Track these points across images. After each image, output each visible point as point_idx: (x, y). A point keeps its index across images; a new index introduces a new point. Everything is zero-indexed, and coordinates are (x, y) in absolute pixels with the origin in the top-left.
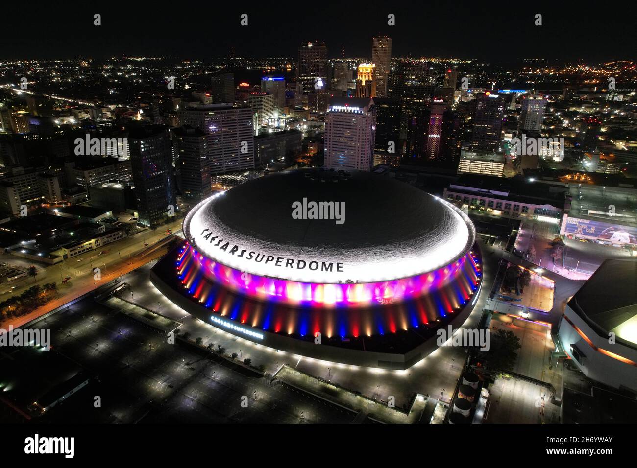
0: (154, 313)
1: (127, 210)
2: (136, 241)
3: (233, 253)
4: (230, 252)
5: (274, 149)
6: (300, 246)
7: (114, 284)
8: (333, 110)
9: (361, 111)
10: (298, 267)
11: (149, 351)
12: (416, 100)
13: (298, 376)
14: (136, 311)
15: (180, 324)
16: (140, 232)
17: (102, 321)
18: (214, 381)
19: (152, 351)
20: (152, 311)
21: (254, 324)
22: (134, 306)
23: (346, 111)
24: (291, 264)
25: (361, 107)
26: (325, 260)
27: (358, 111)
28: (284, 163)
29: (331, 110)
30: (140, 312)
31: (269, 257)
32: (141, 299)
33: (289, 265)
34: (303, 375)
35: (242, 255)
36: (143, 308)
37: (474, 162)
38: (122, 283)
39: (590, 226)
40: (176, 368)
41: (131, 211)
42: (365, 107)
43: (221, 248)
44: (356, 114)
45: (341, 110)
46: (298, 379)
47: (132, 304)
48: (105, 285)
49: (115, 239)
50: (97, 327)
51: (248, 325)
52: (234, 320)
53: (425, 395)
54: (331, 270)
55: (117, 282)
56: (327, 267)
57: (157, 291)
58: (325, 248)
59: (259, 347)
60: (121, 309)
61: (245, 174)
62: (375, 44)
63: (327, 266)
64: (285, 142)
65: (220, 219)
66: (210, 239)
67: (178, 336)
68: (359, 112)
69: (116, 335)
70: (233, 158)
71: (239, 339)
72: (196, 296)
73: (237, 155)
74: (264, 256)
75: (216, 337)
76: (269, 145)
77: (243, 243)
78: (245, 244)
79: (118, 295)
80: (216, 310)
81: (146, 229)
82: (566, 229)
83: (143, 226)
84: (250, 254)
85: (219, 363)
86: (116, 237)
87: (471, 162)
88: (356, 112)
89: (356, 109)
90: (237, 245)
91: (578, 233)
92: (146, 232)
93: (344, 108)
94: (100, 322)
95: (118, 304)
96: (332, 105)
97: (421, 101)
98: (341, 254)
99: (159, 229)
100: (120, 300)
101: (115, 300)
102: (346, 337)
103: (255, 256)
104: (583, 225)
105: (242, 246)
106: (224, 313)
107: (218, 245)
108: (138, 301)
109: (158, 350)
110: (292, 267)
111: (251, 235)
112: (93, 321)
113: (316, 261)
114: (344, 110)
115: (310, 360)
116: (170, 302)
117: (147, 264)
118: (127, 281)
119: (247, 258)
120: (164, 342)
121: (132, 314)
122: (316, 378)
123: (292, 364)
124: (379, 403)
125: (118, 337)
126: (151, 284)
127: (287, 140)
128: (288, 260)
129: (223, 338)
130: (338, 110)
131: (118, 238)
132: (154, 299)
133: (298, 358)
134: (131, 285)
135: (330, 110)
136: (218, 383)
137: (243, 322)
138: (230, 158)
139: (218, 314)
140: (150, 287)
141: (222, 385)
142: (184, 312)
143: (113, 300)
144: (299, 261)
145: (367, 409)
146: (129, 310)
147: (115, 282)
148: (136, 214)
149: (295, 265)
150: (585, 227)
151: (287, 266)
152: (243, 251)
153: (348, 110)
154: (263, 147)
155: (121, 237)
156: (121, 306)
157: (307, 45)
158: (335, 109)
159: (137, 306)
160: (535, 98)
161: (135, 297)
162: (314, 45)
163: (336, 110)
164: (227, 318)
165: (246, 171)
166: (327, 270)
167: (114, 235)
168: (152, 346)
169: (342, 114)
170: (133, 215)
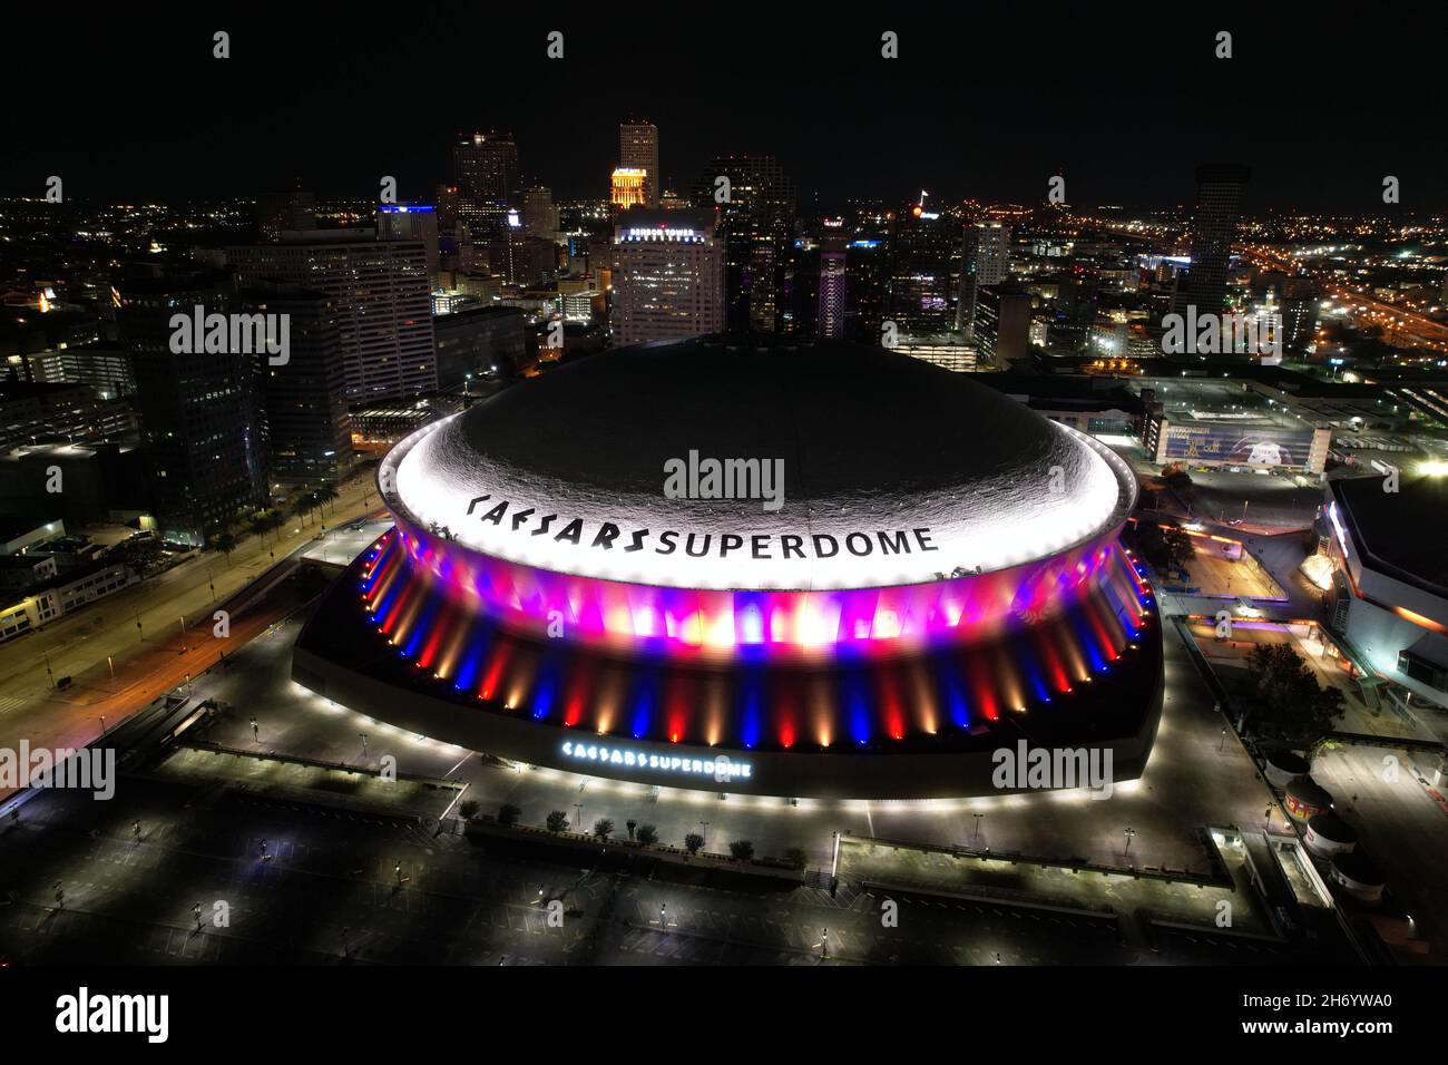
0: (351, 770)
1: (111, 512)
2: (177, 591)
3: (608, 545)
4: (596, 542)
5: (465, 351)
6: (801, 499)
7: (162, 712)
8: (630, 239)
9: (699, 238)
10: (820, 554)
11: (397, 890)
12: (758, 236)
13: (886, 859)
14: (280, 777)
15: (458, 786)
16: (177, 564)
17: (172, 833)
18: (667, 934)
19: (407, 887)
20: (342, 767)
21: (713, 738)
22: (267, 764)
23: (662, 239)
24: (796, 548)
25: (698, 228)
26: (883, 528)
27: (691, 238)
28: (497, 381)
29: (626, 239)
30: (296, 776)
31: (725, 538)
32: (285, 737)
33: (792, 551)
34: (902, 851)
35: (638, 545)
36: (306, 763)
37: (917, 349)
38: (194, 704)
39: (1210, 439)
40: (519, 923)
41: (128, 516)
42: (707, 228)
43: (559, 537)
44: (687, 244)
45: (650, 237)
46: (892, 865)
47: (262, 757)
48: (135, 721)
49: (101, 591)
50: (158, 857)
51: (694, 743)
52: (644, 738)
53: (1226, 828)
54: (908, 550)
55: (174, 703)
56: (895, 543)
57: (329, 707)
58: (868, 497)
59: (733, 801)
60: (224, 782)
61: (419, 405)
62: (625, 137)
63: (894, 541)
64: (489, 334)
65: (515, 464)
66: (507, 518)
67: (477, 822)
68: (695, 240)
69: (251, 867)
70: (383, 367)
71: (665, 794)
72: (486, 694)
73: (395, 359)
74: (708, 538)
75: (591, 801)
76: (456, 341)
77: (629, 514)
78: (635, 514)
79: (192, 739)
80: (574, 723)
81: (193, 556)
82: (1167, 452)
83: (184, 549)
84: (663, 539)
85: (646, 877)
86: (105, 583)
87: (912, 349)
88: (687, 240)
89: (686, 234)
90: (611, 521)
91: (1190, 457)
92: (197, 564)
93: (656, 233)
94: (165, 837)
95: (209, 768)
96: (626, 227)
97: (768, 238)
98: (912, 506)
99: (239, 549)
100: (213, 753)
101: (190, 759)
102: (973, 725)
103: (681, 543)
104: (1197, 439)
105: (626, 522)
106: (604, 725)
107: (544, 528)
108: (277, 745)
109: (423, 880)
110: (802, 555)
111: (643, 490)
112: (140, 840)
113: (858, 530)
114: (658, 237)
115: (894, 807)
116: (387, 730)
117: (255, 640)
118: (210, 694)
119: (658, 551)
120: (430, 852)
121: (271, 788)
122: (947, 851)
123: (856, 828)
124: (1144, 875)
125: (261, 868)
126: (299, 690)
127: (494, 328)
128: (785, 539)
129: (612, 800)
130: (642, 238)
131: (112, 586)
132: (331, 732)
133: (860, 807)
134: (229, 704)
135: (623, 239)
136: (681, 936)
137: (675, 738)
138: (376, 366)
139: (586, 730)
140: (295, 702)
141: (698, 940)
142: (451, 751)
143: (181, 759)
144: (816, 539)
145: (1119, 900)
146: (253, 778)
147: (167, 706)
148: (146, 521)
149: (808, 547)
150: (1202, 441)
151: (787, 555)
152: (638, 537)
153: (666, 237)
154: (441, 345)
155: (121, 582)
156: (219, 772)
157: (472, 140)
158: (634, 237)
159: (282, 759)
160: (989, 225)
161: (262, 735)
162: (487, 139)
163: (638, 239)
164: (621, 735)
165: (420, 399)
166: (897, 550)
167: (100, 580)
168: (402, 872)
169: (653, 248)
170: (136, 524)
